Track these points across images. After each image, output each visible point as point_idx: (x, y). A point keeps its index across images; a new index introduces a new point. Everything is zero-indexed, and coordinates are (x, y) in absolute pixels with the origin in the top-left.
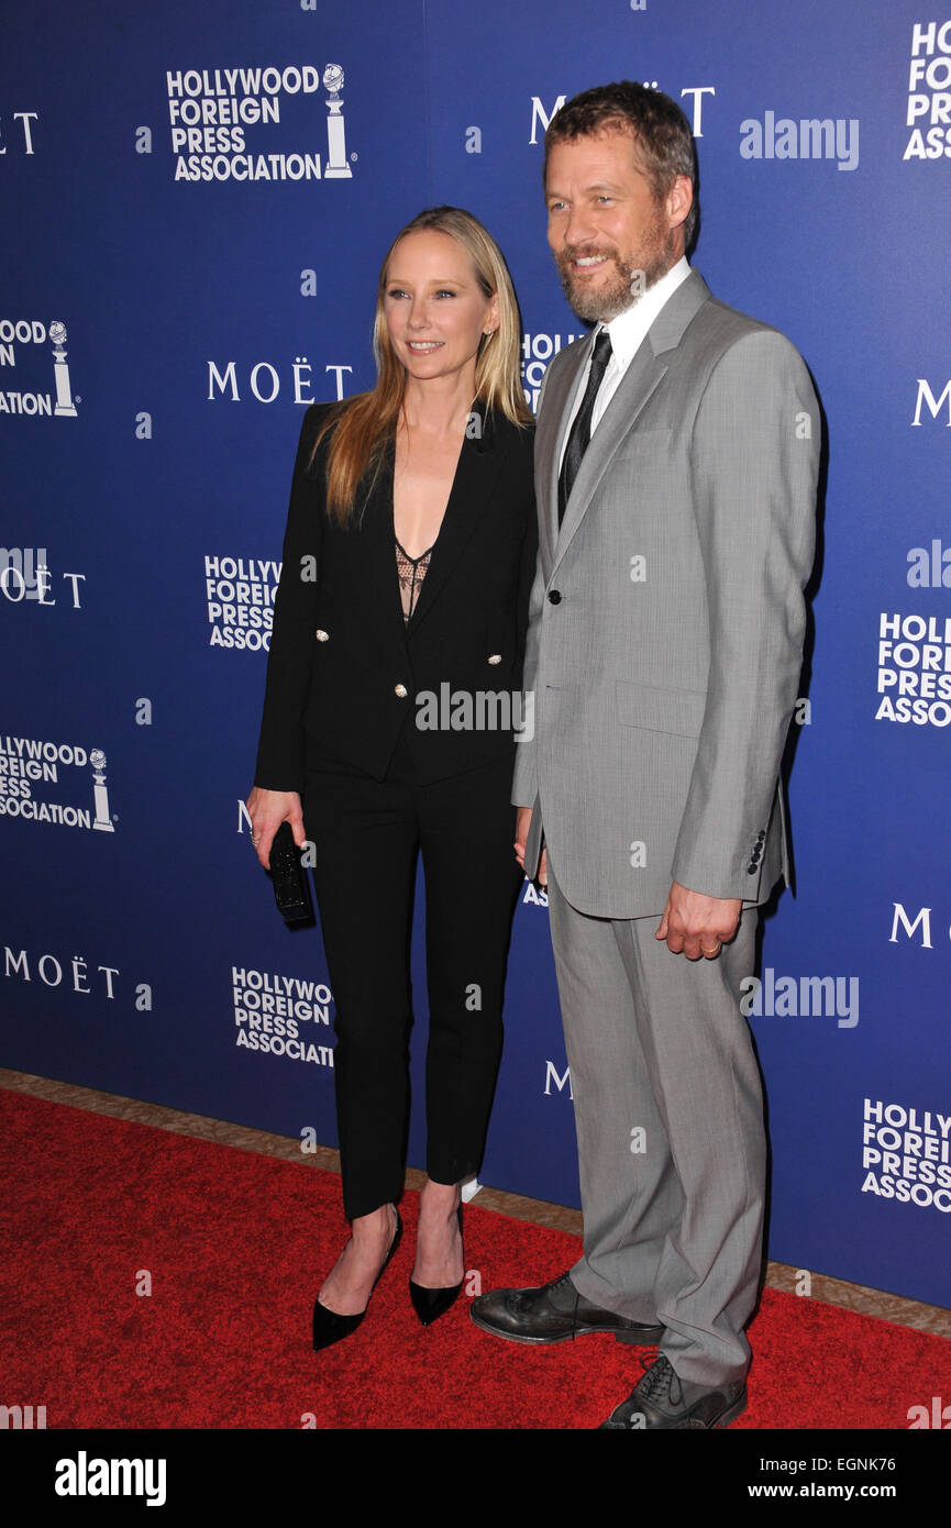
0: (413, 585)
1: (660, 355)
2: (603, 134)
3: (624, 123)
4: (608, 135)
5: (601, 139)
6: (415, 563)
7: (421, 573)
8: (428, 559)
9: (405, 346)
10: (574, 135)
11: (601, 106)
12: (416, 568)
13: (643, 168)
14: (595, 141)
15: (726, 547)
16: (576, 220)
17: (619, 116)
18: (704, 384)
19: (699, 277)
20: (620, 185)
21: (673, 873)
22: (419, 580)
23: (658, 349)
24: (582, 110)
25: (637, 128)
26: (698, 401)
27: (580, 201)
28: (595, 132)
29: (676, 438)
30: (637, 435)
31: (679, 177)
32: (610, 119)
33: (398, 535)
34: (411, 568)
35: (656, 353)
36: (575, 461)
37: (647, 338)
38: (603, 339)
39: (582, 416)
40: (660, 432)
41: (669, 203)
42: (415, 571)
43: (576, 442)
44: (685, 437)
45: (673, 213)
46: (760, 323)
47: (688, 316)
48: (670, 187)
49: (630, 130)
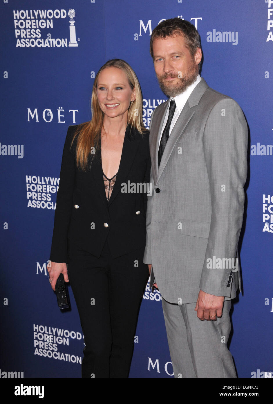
0: (109, 188)
1: (192, 107)
2: (175, 36)
3: (180, 32)
4: (176, 35)
5: (174, 37)
6: (110, 180)
7: (112, 184)
8: (115, 179)
9: (105, 106)
10: (164, 36)
11: (172, 26)
12: (110, 182)
13: (187, 46)
14: (172, 38)
15: (217, 172)
16: (167, 64)
17: (178, 29)
18: (207, 117)
19: (204, 81)
20: (181, 52)
21: (200, 287)
22: (112, 186)
23: (191, 106)
24: (166, 28)
25: (185, 33)
26: (205, 122)
27: (167, 58)
28: (172, 35)
29: (198, 135)
30: (185, 135)
31: (198, 48)
32: (176, 31)
33: (104, 171)
34: (108, 182)
35: (190, 108)
36: (164, 144)
37: (187, 102)
38: (173, 103)
39: (166, 129)
40: (193, 133)
41: (195, 57)
42: (110, 183)
43: (164, 138)
44: (201, 135)
45: (197, 60)
46: (225, 96)
47: (201, 94)
48: (195, 52)
49: (183, 34)
